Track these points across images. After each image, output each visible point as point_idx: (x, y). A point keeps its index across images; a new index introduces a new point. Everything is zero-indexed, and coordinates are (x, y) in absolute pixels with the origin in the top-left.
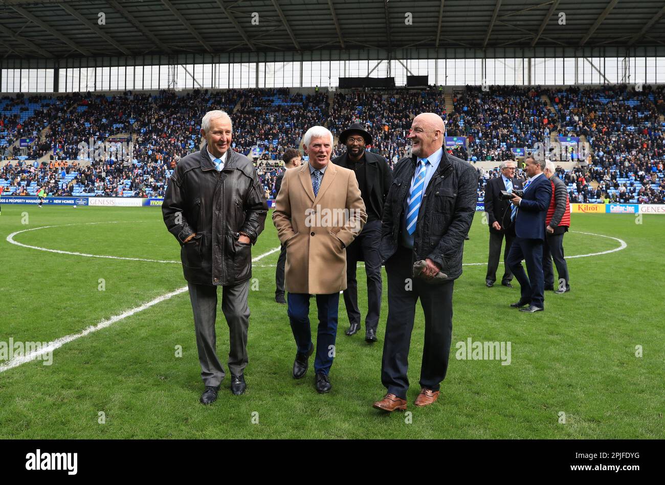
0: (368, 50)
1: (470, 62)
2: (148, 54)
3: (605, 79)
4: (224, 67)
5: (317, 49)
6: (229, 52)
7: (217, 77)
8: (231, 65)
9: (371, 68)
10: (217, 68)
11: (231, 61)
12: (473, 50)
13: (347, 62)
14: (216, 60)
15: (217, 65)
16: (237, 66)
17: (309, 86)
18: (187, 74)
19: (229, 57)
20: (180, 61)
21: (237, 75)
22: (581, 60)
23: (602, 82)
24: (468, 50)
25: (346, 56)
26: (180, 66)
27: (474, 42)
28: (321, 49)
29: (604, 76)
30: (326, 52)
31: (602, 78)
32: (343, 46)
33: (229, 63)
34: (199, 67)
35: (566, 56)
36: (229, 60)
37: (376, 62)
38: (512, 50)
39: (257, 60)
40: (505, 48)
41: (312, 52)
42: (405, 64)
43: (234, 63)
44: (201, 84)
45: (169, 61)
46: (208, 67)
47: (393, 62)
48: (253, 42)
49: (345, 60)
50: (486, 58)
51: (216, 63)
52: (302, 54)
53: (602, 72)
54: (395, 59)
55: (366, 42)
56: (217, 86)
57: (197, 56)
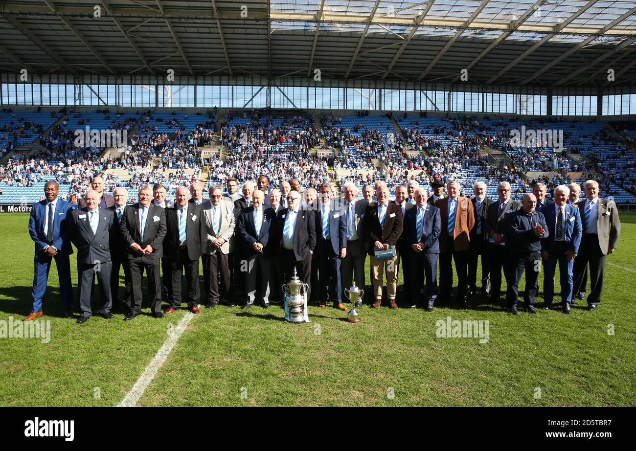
0: (252, 78)
1: (335, 90)
2: (54, 73)
3: (436, 107)
4: (126, 88)
5: (210, 75)
6: (131, 75)
7: (121, 97)
8: (133, 86)
9: (254, 92)
10: (120, 89)
11: (133, 82)
12: (337, 81)
13: (234, 87)
14: (119, 81)
15: (120, 86)
16: (138, 87)
17: (202, 106)
18: (93, 93)
19: (131, 79)
20: (85, 81)
21: (139, 95)
22: (418, 92)
23: (434, 109)
24: (333, 81)
25: (233, 82)
26: (85, 86)
27: (338, 74)
28: (213, 75)
29: (435, 105)
30: (217, 78)
31: (434, 107)
32: (231, 73)
33: (131, 84)
34: (103, 88)
35: (408, 88)
36: (131, 81)
37: (258, 88)
38: (367, 82)
39: (156, 83)
40: (362, 79)
41: (205, 77)
42: (282, 90)
43: (135, 84)
44: (106, 102)
45: (75, 81)
46: (112, 88)
47: (272, 88)
48: (152, 66)
49: (233, 86)
50: (347, 87)
51: (119, 85)
52: (196, 79)
53: (434, 102)
54: (274, 86)
55: (251, 70)
56: (121, 104)
57: (101, 77)
